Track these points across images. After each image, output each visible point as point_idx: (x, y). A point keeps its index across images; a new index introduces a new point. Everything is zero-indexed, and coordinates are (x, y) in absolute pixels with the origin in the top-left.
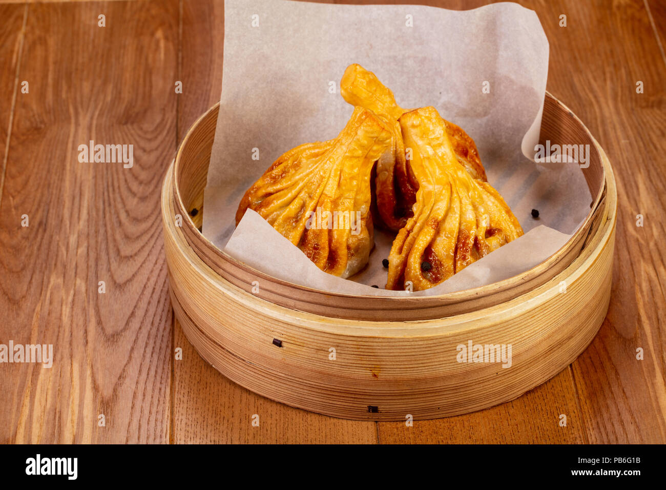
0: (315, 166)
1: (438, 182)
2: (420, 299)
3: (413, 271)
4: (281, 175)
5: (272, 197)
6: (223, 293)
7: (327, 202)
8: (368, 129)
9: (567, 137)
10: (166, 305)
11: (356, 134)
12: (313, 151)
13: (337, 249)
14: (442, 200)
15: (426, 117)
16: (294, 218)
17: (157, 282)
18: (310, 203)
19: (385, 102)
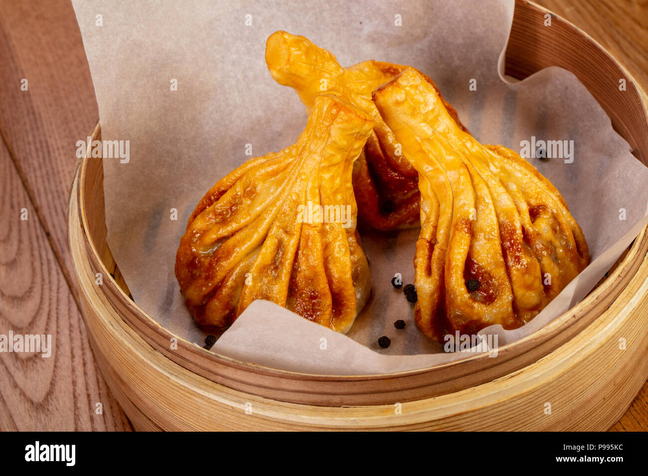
0: (280, 189)
1: (450, 167)
2: (510, 348)
3: (459, 298)
4: (231, 209)
5: (231, 242)
6: (232, 407)
7: (315, 234)
8: (345, 125)
9: (548, 43)
10: (114, 415)
11: (330, 135)
12: (270, 169)
13: (341, 290)
14: (463, 191)
15: (411, 86)
16: (271, 265)
17: (87, 384)
18: (289, 241)
19: (332, 71)
